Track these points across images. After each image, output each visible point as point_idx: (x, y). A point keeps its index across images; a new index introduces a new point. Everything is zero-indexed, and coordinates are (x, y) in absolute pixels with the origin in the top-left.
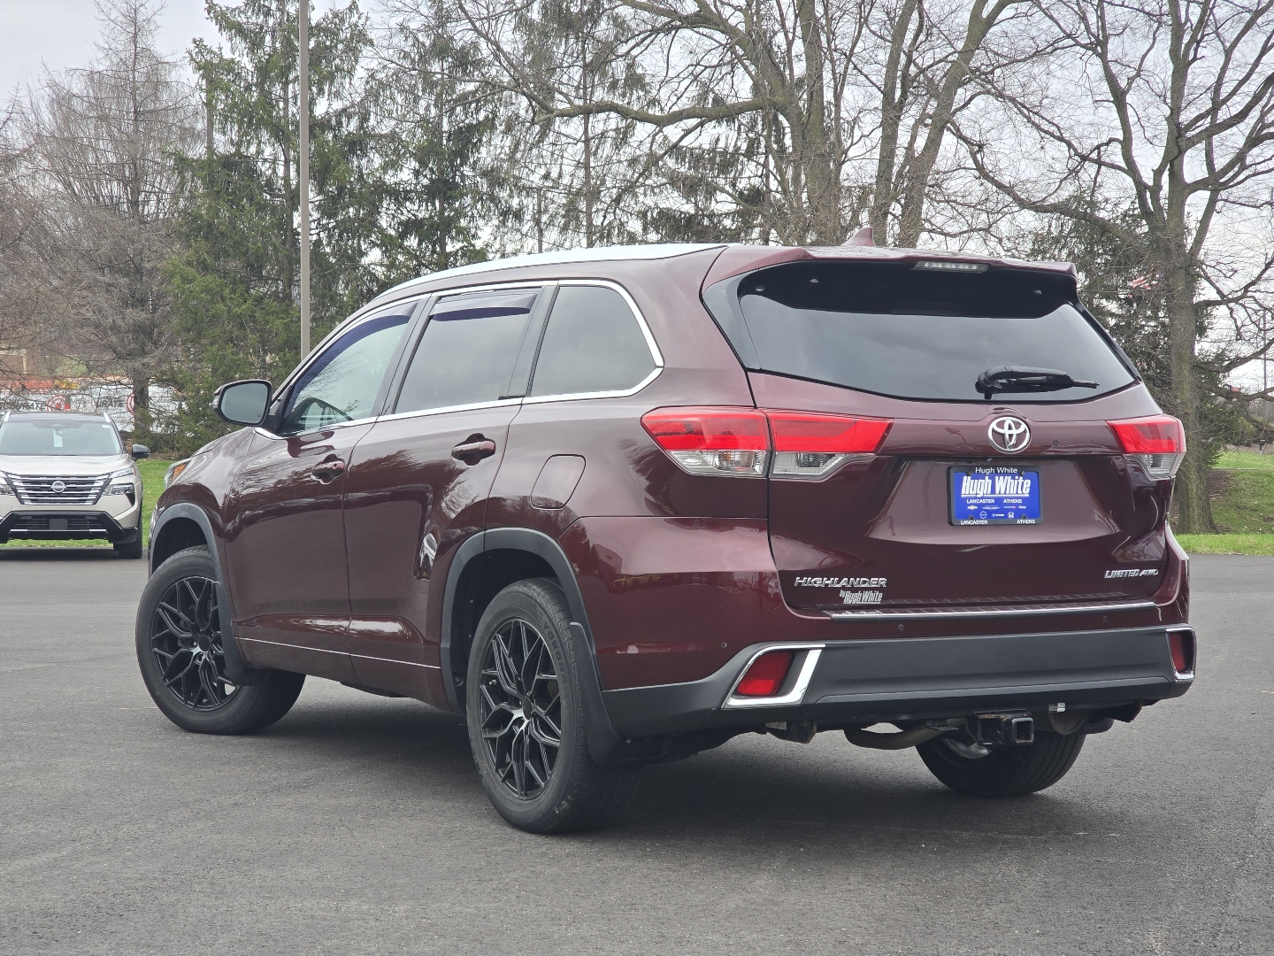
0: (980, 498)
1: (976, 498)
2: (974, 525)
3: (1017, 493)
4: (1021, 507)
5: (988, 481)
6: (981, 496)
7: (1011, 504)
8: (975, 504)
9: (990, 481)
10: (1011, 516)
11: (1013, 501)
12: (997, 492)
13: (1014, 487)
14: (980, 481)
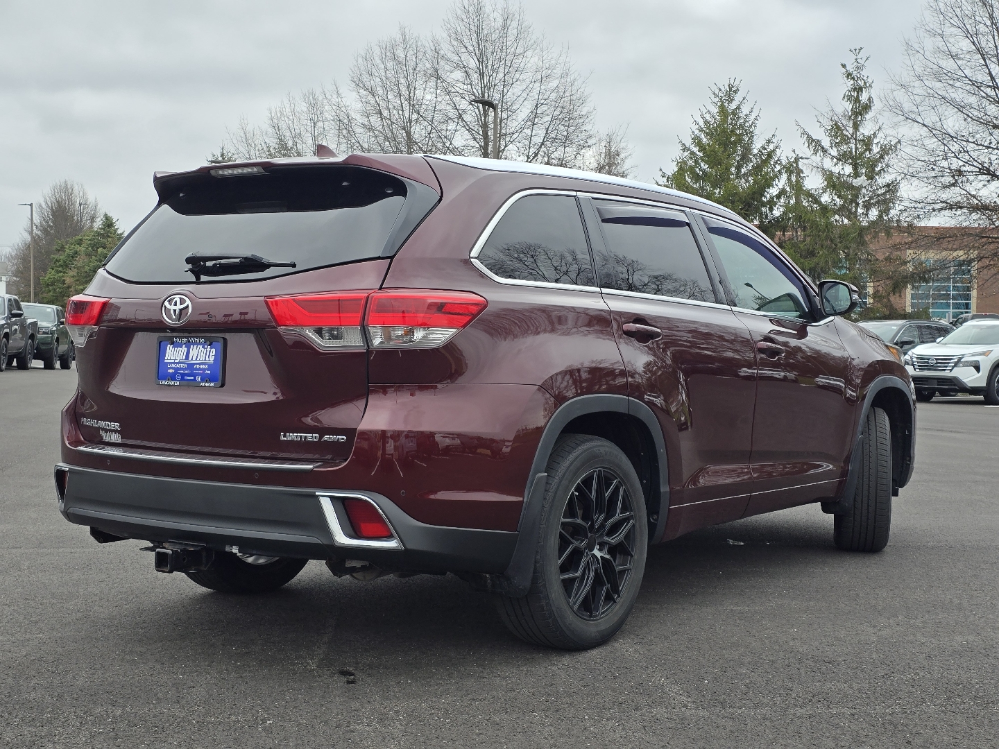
0: (177, 363)
1: (174, 363)
2: (170, 385)
3: (205, 360)
4: (207, 372)
5: (184, 349)
6: (177, 361)
7: (200, 369)
8: (173, 368)
9: (186, 349)
10: (198, 379)
11: (202, 367)
12: (190, 358)
13: (202, 355)
14: (179, 348)
